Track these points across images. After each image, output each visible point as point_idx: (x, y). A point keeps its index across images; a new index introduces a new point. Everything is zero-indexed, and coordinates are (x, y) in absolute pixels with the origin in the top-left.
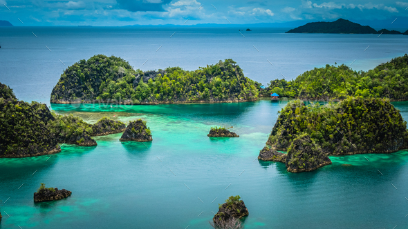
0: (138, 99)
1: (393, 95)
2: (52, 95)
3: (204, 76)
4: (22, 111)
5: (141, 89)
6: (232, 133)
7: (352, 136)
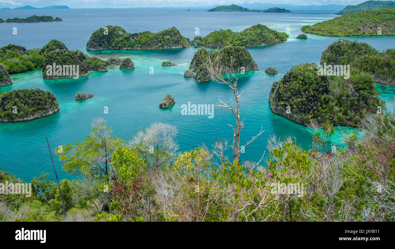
0: (130, 47)
1: (251, 43)
2: (87, 46)
3: (162, 35)
4: (69, 55)
5: (131, 42)
6: (173, 64)
7: (227, 64)
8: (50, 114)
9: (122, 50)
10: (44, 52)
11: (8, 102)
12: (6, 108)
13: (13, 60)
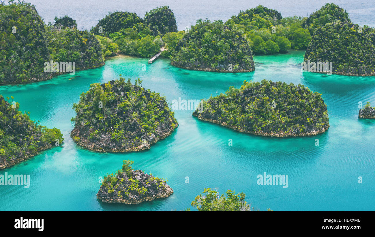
4: (356, 34)
8: (312, 135)
10: (310, 24)
11: (251, 100)
12: (246, 109)
13: (261, 31)
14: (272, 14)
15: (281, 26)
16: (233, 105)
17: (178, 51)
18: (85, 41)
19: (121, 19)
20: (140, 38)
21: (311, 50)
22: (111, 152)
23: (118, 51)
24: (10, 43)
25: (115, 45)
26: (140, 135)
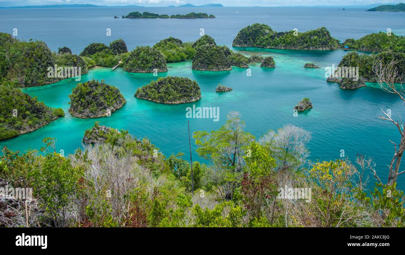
0: (274, 46)
2: (233, 42)
3: (309, 36)
4: (216, 50)
5: (275, 41)
6: (316, 66)
8: (193, 102)
9: (266, 48)
10: (196, 46)
11: (162, 86)
12: (160, 91)
13: (171, 50)
14: (177, 41)
15: (181, 47)
16: (153, 90)
17: (127, 63)
18: (75, 60)
19: (96, 47)
20: (107, 57)
21: (195, 59)
22: (91, 118)
23: (95, 64)
24: (32, 64)
25: (94, 62)
26: (105, 108)
